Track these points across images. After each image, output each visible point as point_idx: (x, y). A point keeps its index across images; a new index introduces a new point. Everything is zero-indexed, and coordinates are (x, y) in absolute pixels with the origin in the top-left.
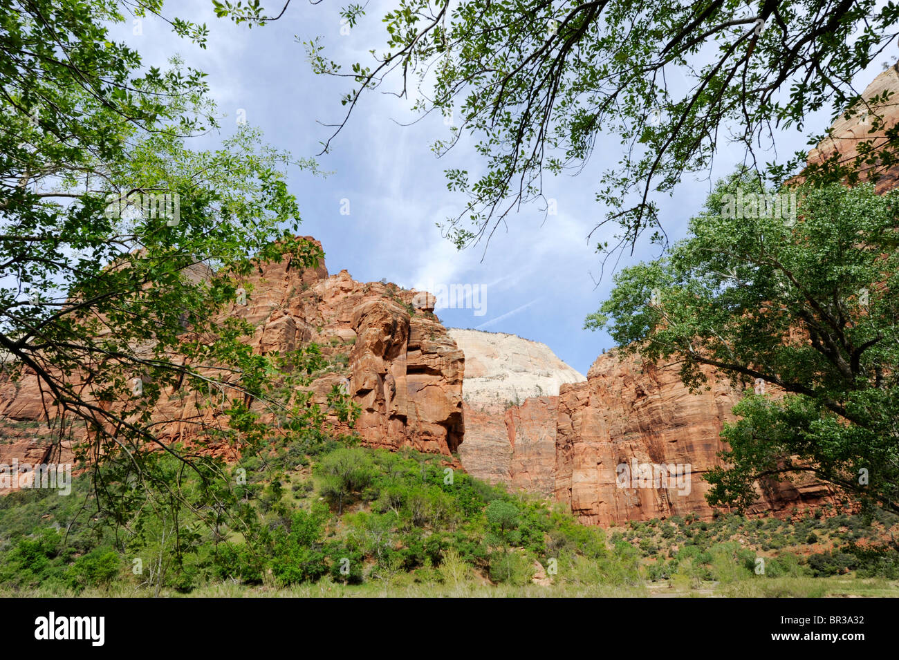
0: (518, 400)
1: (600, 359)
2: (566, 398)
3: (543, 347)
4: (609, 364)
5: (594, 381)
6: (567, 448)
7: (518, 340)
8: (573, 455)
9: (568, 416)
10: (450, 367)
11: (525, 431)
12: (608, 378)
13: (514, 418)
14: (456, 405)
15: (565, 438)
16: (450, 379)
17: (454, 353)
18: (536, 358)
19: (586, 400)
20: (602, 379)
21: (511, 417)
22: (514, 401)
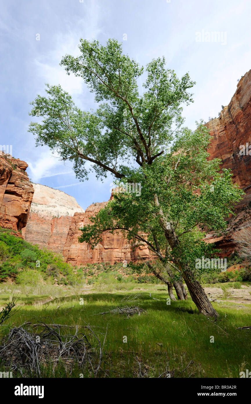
0: (58, 216)
1: (91, 206)
2: (76, 217)
3: (73, 198)
4: (94, 208)
5: (87, 213)
6: (71, 236)
7: (64, 194)
8: (73, 238)
9: (75, 224)
10: (26, 194)
11: (58, 228)
12: (92, 213)
13: (55, 223)
14: (25, 210)
15: (72, 232)
16: (25, 199)
17: (30, 189)
18: (69, 202)
19: (83, 219)
20: (90, 213)
21: (54, 222)
22: (57, 216)
